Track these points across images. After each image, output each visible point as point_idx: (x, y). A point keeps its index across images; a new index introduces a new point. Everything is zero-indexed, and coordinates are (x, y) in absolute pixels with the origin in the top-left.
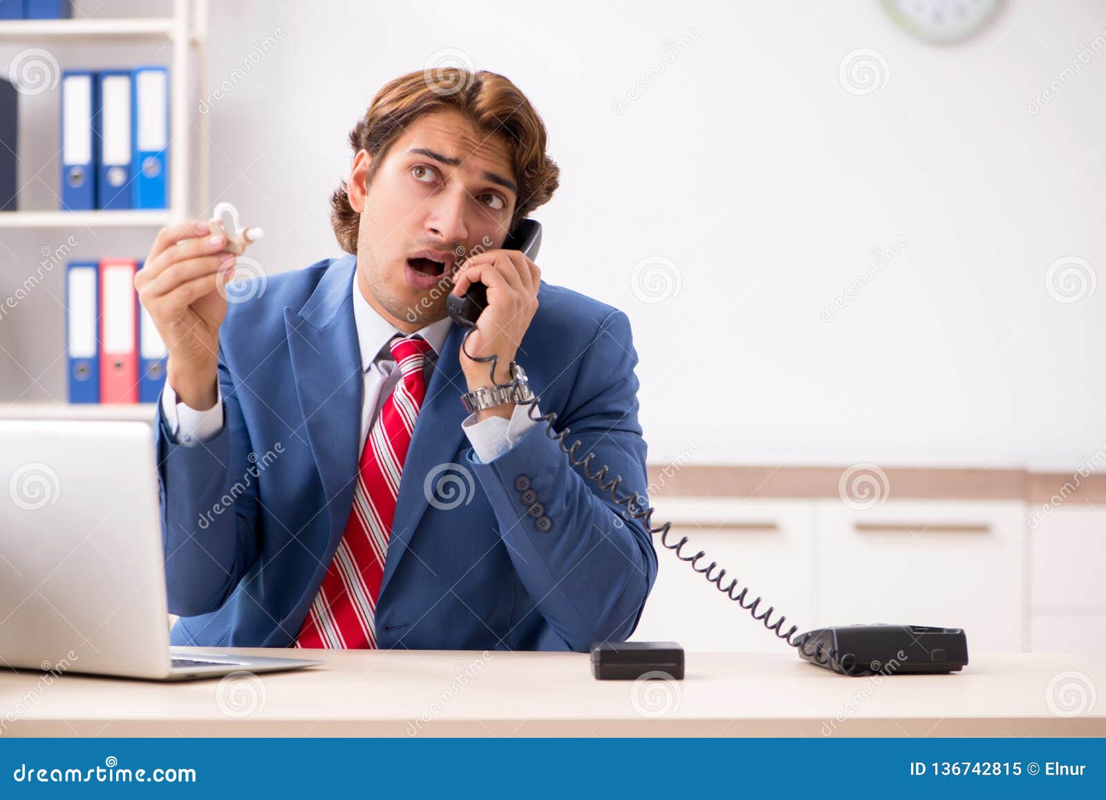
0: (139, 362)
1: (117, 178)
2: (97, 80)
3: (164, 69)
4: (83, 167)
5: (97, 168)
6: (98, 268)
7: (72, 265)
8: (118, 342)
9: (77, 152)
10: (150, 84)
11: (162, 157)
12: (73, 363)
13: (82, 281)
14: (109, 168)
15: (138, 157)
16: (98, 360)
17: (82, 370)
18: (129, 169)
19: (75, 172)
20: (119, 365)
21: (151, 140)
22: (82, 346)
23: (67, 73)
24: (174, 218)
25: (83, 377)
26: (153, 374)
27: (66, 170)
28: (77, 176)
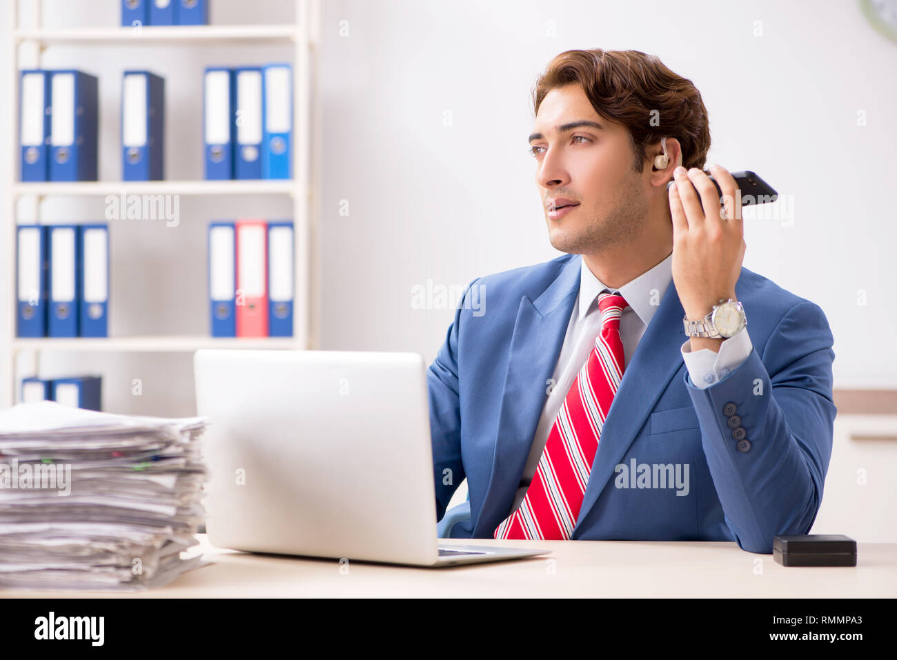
0: (269, 304)
1: (250, 155)
2: (233, 75)
3: (288, 66)
4: (223, 145)
5: (233, 146)
6: (235, 227)
7: (215, 225)
8: (252, 288)
9: (218, 134)
10: (277, 78)
11: (287, 137)
12: (215, 304)
13: (222, 238)
14: (242, 146)
15: (267, 136)
16: (232, 305)
17: (222, 310)
18: (259, 147)
19: (216, 150)
20: (252, 306)
21: (278, 123)
22: (222, 290)
23: (210, 70)
24: (297, 187)
25: (222, 316)
26: (281, 314)
27: (208, 148)
28: (217, 153)
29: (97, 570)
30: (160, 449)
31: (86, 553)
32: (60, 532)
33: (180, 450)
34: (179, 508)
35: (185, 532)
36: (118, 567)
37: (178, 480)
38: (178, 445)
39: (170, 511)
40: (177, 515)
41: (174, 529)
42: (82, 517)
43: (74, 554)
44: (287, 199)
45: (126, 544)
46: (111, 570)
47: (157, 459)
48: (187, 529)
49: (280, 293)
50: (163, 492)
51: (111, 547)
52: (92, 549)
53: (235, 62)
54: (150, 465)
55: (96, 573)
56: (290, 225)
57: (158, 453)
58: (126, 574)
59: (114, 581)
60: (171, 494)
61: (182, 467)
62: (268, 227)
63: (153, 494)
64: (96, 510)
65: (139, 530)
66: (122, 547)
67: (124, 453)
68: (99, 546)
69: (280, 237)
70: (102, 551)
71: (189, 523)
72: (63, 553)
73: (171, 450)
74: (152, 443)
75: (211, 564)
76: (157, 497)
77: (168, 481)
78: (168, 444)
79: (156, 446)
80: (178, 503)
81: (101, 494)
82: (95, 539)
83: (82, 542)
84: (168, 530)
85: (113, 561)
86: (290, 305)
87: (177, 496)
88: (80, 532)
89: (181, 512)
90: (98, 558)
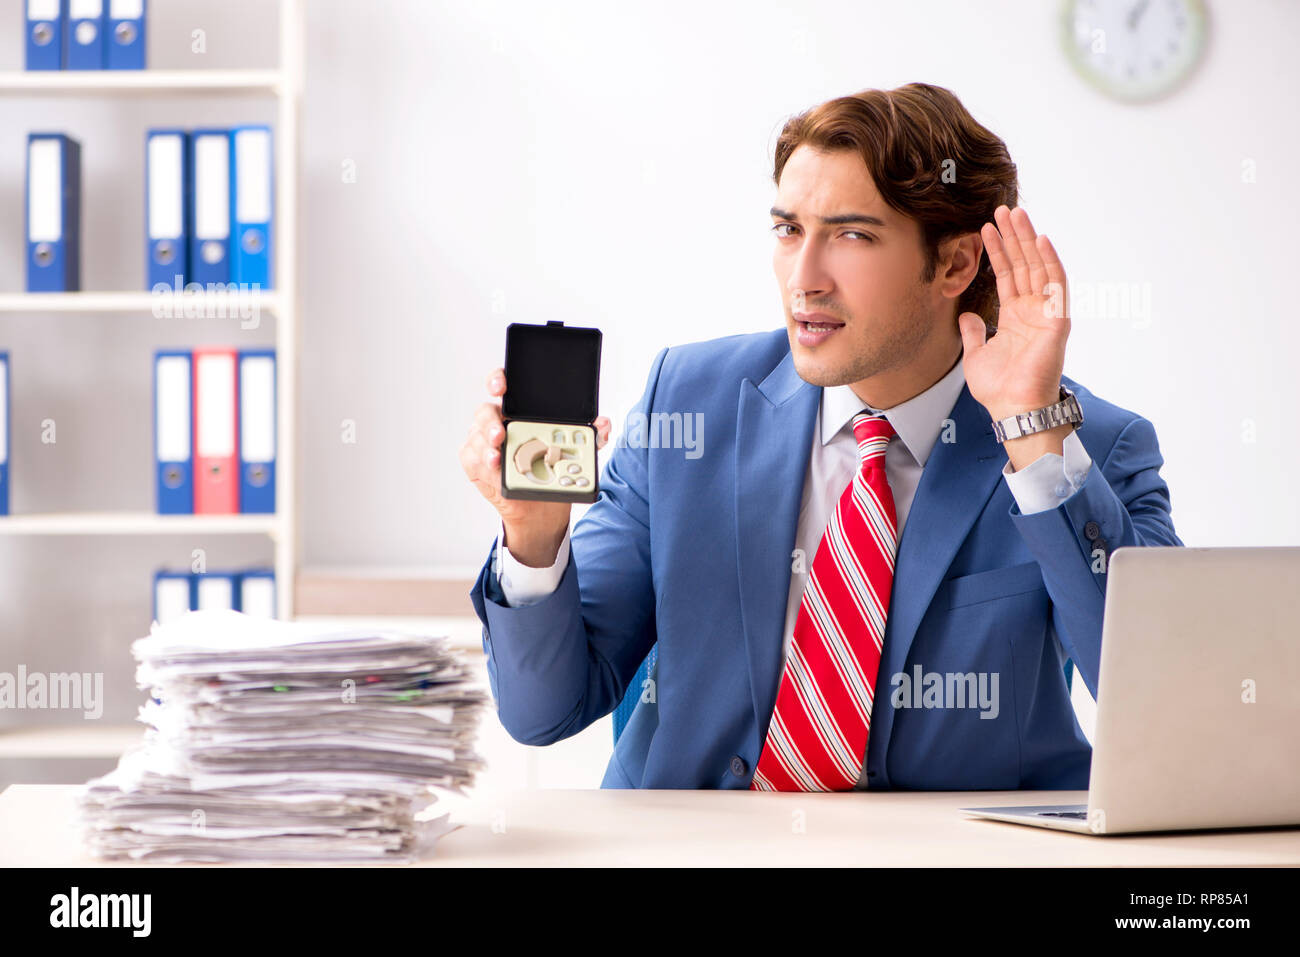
0: (240, 466)
1: (213, 254)
2: (188, 141)
3: (266, 128)
4: (172, 241)
5: (189, 242)
6: (192, 357)
7: (161, 355)
8: (216, 444)
9: (166, 224)
10: (250, 146)
11: (265, 230)
12: (162, 467)
13: (173, 373)
14: (203, 242)
15: (236, 228)
16: (191, 467)
17: (173, 475)
18: (228, 244)
19: (163, 247)
20: (216, 470)
21: (252, 210)
22: (174, 448)
23: (153, 133)
24: (281, 300)
25: (174, 484)
26: (258, 481)
27: (152, 245)
28: (165, 252)
29: (354, 835)
30: (432, 672)
31: (340, 812)
32: (302, 784)
33: (458, 672)
34: (458, 751)
35: (463, 783)
36: (382, 831)
37: (455, 713)
38: (455, 667)
39: (448, 755)
40: (457, 760)
41: (454, 780)
42: (327, 764)
43: (321, 814)
44: (268, 317)
45: (392, 799)
46: (374, 834)
47: (427, 685)
48: (464, 779)
49: (256, 451)
50: (438, 731)
51: (374, 804)
52: (348, 806)
53: (190, 123)
54: (419, 693)
55: (350, 839)
56: (271, 354)
57: (429, 677)
58: (395, 841)
59: (379, 850)
60: (446, 732)
61: (461, 695)
62: (239, 357)
63: (424, 732)
64: (346, 755)
65: (408, 782)
66: (385, 804)
67: (381, 677)
68: (356, 803)
69: (256, 371)
70: (359, 810)
71: (470, 771)
72: (307, 813)
73: (447, 673)
74: (421, 664)
75: (460, 827)
76: (428, 736)
77: (443, 715)
78: (442, 665)
79: (427, 668)
80: (457, 744)
81: (353, 733)
82: (350, 794)
83: (337, 798)
84: (448, 780)
85: (376, 822)
86: (271, 467)
87: (454, 734)
88: (331, 786)
89: (461, 757)
90: (355, 819)
